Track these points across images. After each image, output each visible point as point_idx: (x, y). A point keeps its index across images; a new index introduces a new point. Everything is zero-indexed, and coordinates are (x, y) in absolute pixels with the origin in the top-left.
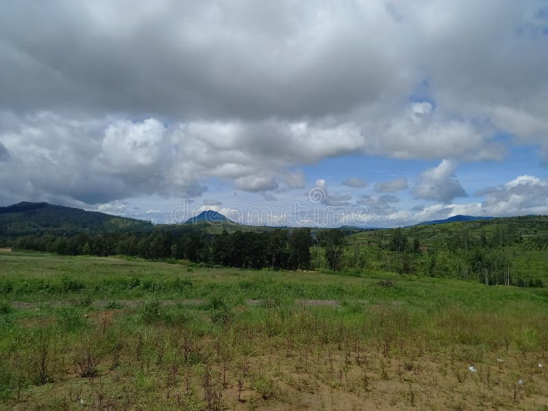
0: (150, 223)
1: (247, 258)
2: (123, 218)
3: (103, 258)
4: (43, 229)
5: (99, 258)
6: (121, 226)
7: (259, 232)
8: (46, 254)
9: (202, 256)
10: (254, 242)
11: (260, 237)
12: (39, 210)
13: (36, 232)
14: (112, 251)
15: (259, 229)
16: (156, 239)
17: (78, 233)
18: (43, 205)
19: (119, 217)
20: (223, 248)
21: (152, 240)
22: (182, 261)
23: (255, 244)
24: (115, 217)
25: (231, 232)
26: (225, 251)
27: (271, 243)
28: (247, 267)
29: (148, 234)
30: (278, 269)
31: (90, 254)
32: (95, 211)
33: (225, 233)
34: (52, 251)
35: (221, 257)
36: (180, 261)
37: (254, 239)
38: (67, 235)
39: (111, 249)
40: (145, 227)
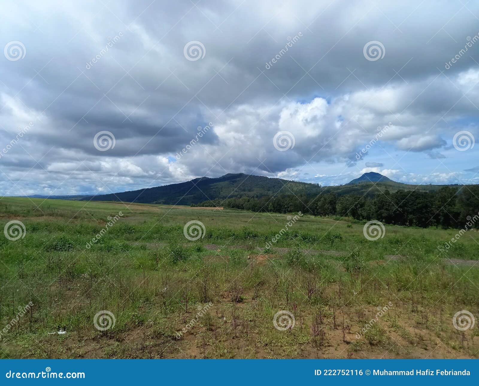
0: (317, 186)
1: (411, 216)
2: (296, 182)
3: (282, 215)
4: (242, 193)
5: (280, 215)
6: (295, 189)
7: (424, 191)
8: (244, 212)
9: (365, 214)
10: (418, 201)
11: (424, 195)
12: (238, 179)
13: (237, 195)
14: (289, 209)
15: (425, 187)
16: (322, 199)
17: (265, 195)
18: (241, 175)
19: (293, 182)
20: (385, 207)
21: (319, 200)
22: (347, 218)
23: (419, 203)
24: (290, 181)
25: (392, 191)
26: (387, 209)
27: (437, 202)
28: (411, 225)
29: (316, 195)
30: (448, 228)
31: (273, 212)
32: (275, 177)
33: (387, 193)
34: (248, 209)
35: (383, 215)
36: (343, 218)
37: (417, 198)
38: (257, 197)
39: (288, 208)
40: (314, 189)
